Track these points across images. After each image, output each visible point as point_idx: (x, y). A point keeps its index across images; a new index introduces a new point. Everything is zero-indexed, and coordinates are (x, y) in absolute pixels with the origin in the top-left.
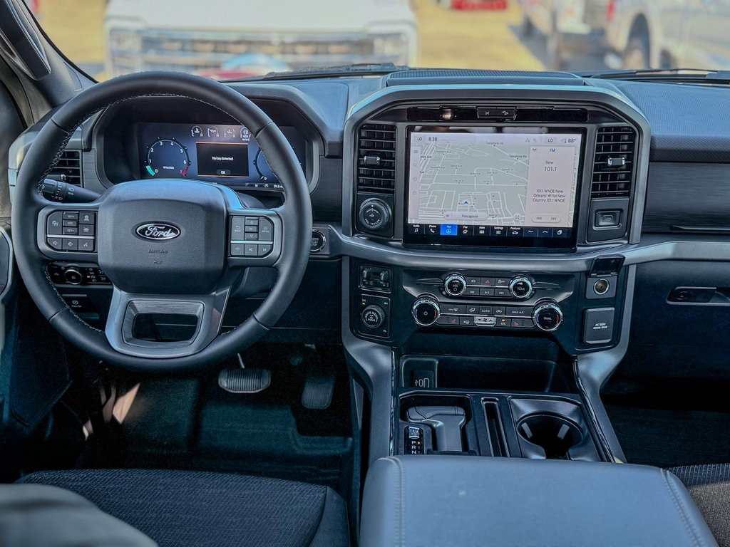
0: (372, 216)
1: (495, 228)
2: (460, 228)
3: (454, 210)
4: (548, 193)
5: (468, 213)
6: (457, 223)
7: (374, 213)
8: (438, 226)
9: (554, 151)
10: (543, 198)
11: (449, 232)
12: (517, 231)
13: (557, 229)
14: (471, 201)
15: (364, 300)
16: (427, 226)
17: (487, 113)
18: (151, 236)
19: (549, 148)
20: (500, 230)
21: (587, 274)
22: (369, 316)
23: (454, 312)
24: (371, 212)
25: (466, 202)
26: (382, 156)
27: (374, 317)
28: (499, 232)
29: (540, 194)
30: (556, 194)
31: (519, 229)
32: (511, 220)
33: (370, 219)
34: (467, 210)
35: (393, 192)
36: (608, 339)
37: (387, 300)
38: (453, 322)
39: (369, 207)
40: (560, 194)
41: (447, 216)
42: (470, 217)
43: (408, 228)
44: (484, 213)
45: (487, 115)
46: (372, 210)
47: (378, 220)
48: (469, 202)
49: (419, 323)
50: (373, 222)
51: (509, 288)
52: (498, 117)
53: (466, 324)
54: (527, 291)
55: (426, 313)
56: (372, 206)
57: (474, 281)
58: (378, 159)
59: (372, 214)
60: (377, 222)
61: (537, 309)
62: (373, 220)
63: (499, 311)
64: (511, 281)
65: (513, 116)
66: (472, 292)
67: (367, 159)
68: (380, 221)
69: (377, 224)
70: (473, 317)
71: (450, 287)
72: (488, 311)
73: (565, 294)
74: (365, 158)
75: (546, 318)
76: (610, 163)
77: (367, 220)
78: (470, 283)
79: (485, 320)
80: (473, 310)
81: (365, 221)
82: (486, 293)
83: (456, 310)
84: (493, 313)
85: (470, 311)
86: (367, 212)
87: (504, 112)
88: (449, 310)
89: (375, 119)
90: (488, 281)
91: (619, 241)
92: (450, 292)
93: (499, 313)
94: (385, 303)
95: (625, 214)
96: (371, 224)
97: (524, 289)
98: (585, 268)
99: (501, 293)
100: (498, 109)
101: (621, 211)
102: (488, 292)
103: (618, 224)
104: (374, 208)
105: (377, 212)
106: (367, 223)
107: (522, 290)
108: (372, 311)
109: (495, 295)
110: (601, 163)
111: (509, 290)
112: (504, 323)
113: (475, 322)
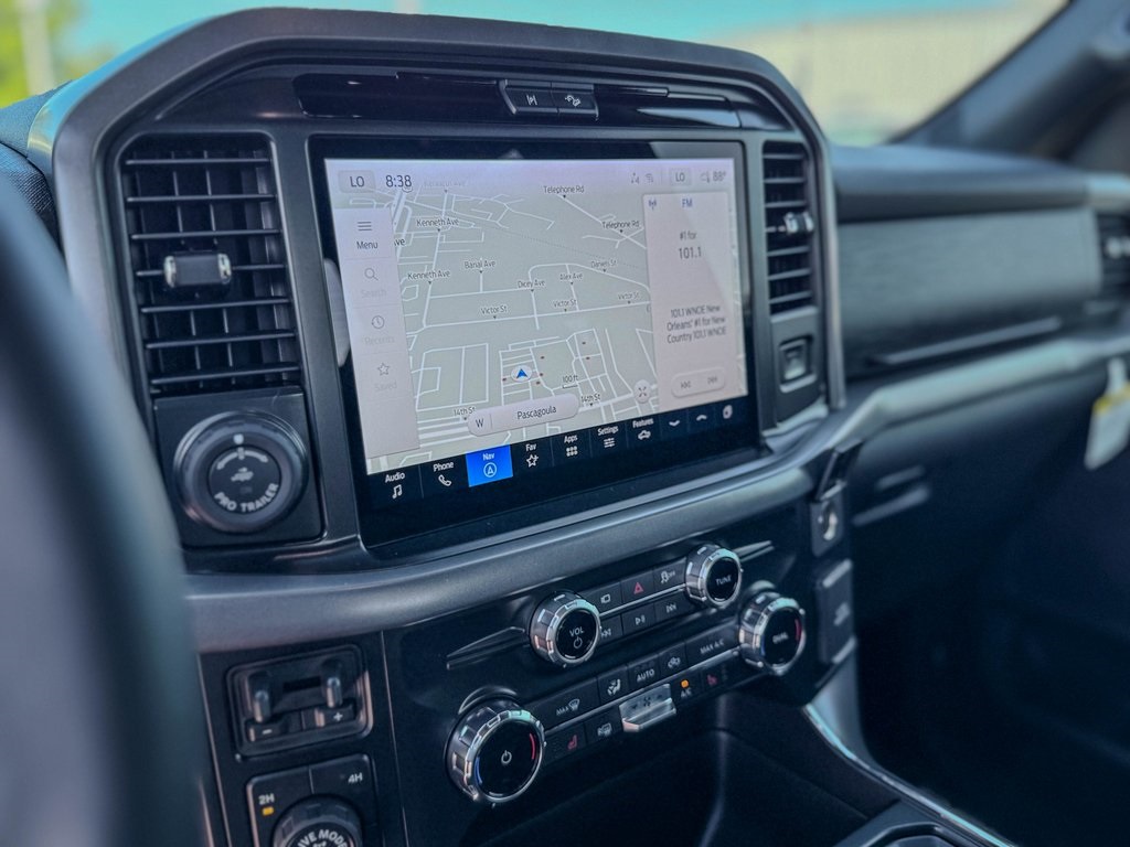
0: (244, 475)
1: (600, 432)
2: (518, 451)
3: (495, 402)
4: (694, 317)
5: (532, 404)
6: (509, 439)
7: (250, 463)
8: (460, 461)
9: (690, 203)
10: (687, 331)
11: (491, 474)
12: (647, 428)
13: (722, 404)
14: (531, 365)
15: (263, 800)
16: (427, 467)
17: (531, 100)
19: (684, 196)
20: (611, 435)
21: (812, 496)
23: (571, 715)
24: (234, 466)
25: (522, 374)
26: (240, 252)
28: (609, 443)
29: (679, 320)
30: (708, 315)
31: (650, 421)
32: (629, 402)
33: (237, 493)
34: (526, 396)
35: (299, 379)
37: (359, 767)
38: (572, 745)
39: (230, 446)
40: (718, 314)
41: (480, 423)
42: (539, 414)
43: (370, 489)
44: (569, 396)
45: (533, 105)
46: (241, 454)
47: (273, 487)
48: (528, 371)
49: (495, 798)
50: (253, 498)
51: (685, 588)
52: (562, 110)
53: (603, 736)
54: (735, 580)
55: (506, 758)
56: (239, 439)
57: (607, 599)
58: (224, 265)
59: (244, 469)
60: (268, 493)
61: (753, 621)
62: (249, 490)
63: (674, 662)
64: (691, 564)
65: (593, 108)
66: (608, 633)
67: (178, 267)
68: (278, 489)
69: (268, 504)
70: (616, 709)
71: (564, 641)
72: (651, 673)
73: (789, 562)
74: (169, 268)
75: (776, 639)
76: (791, 226)
77: (226, 495)
78: (601, 608)
79: (647, 703)
80: (615, 688)
81: (217, 501)
82: (638, 621)
83: (575, 707)
84: (662, 672)
85: (610, 692)
86: (221, 465)
87: (569, 98)
88: (559, 712)
89: (175, 116)
90: (638, 585)
91: (818, 410)
92: (569, 660)
93: (675, 666)
94: (353, 779)
95: (816, 346)
96: (244, 510)
97: (727, 579)
98: (808, 486)
99: (671, 608)
100: (554, 89)
101: (809, 338)
102: (643, 618)
103: (808, 372)
104: (246, 446)
105: (264, 459)
106: (225, 509)
107: (726, 584)
108: (316, 828)
109: (658, 619)
110: (772, 229)
111: (685, 593)
112: (689, 692)
113: (625, 720)
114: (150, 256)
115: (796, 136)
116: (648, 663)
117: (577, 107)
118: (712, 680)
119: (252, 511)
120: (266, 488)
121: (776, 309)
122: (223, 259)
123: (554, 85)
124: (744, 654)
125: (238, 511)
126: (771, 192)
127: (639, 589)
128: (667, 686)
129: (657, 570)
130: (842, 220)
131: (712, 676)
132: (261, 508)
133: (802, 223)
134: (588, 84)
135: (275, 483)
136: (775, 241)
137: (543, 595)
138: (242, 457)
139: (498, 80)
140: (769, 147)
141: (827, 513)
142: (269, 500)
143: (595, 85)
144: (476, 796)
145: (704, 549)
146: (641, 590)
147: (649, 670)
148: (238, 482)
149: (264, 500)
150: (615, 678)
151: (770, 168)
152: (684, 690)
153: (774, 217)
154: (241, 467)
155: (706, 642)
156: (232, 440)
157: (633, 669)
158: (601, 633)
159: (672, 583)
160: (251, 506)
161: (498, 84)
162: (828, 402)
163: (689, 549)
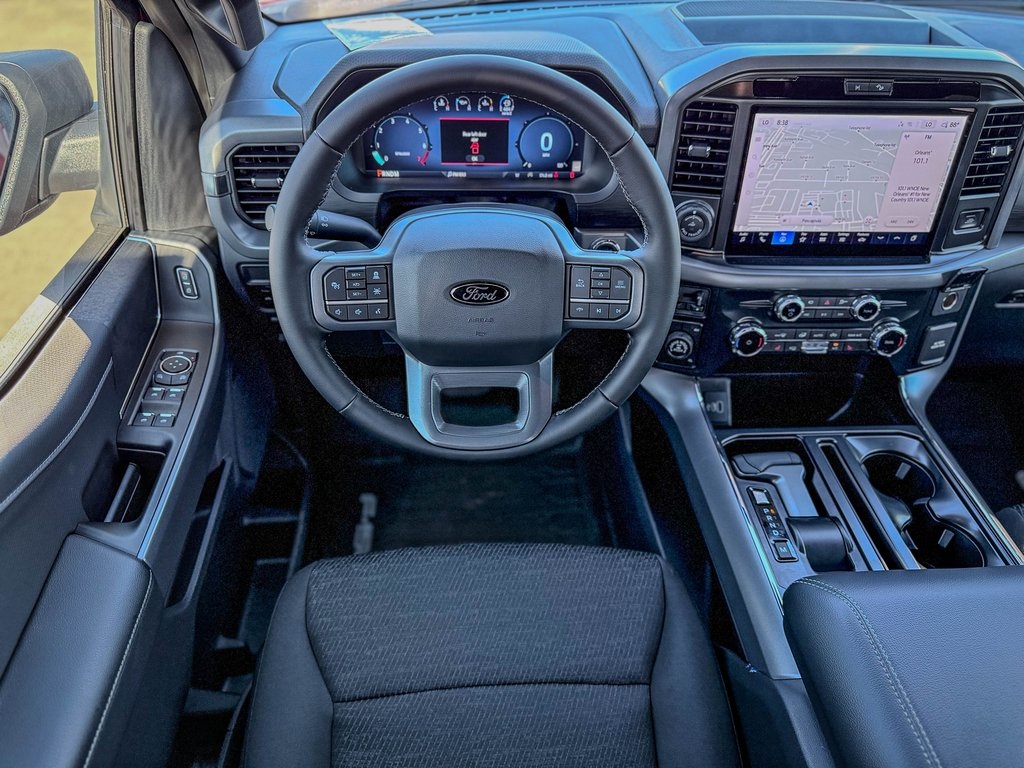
0: (693, 224)
1: (840, 235)
2: (798, 235)
3: (794, 213)
4: (911, 191)
5: (810, 217)
6: (795, 229)
7: (695, 220)
8: (771, 234)
9: (929, 137)
10: (905, 197)
11: (782, 241)
12: (865, 237)
13: (911, 234)
14: (816, 201)
16: (757, 234)
18: (470, 300)
19: (925, 134)
20: (844, 237)
21: (941, 288)
22: (675, 346)
23: (781, 338)
24: (690, 221)
25: (810, 204)
26: (714, 144)
27: (682, 348)
28: (842, 240)
29: (902, 192)
30: (921, 192)
31: (867, 235)
32: (860, 225)
33: (688, 229)
34: (809, 213)
35: (721, 192)
36: (940, 357)
37: (699, 327)
38: (778, 348)
39: (691, 214)
40: (926, 192)
41: (785, 221)
42: (812, 221)
43: (733, 237)
44: (830, 217)
45: (858, 90)
46: (694, 217)
47: (700, 230)
48: (814, 203)
49: (739, 353)
50: (692, 232)
52: (871, 93)
53: (791, 350)
54: (873, 313)
55: (749, 342)
56: (694, 212)
57: (810, 302)
58: (708, 149)
60: (698, 232)
61: (879, 331)
62: (692, 229)
63: (834, 335)
64: (855, 301)
65: (890, 92)
66: (807, 315)
67: (693, 149)
68: (702, 231)
69: (697, 235)
70: (801, 342)
71: (785, 312)
72: (821, 335)
73: (912, 314)
74: (691, 148)
75: (887, 342)
76: (995, 152)
77: (685, 229)
78: (807, 305)
79: (816, 345)
80: (804, 335)
81: (682, 230)
82: (823, 314)
83: (783, 336)
84: (826, 337)
85: (800, 336)
86: (686, 219)
87: (879, 86)
88: (775, 335)
89: (709, 95)
90: (828, 301)
91: (977, 246)
92: (784, 318)
93: (834, 337)
94: (696, 330)
95: (989, 216)
96: (689, 235)
97: (871, 311)
98: (941, 283)
99: (841, 314)
101: (987, 210)
102: (826, 314)
103: (979, 226)
104: (696, 214)
105: (700, 220)
106: (684, 233)
107: (869, 313)
108: (680, 340)
109: (833, 317)
110: (981, 152)
111: (849, 310)
112: (836, 348)
113: (803, 348)
114: (684, 142)
115: (1022, 103)
116: (822, 331)
117: (881, 92)
118: (849, 348)
119: (691, 236)
120: (698, 230)
121: (965, 193)
122: (708, 147)
124: (869, 343)
127: (827, 303)
128: (827, 343)
129: (840, 298)
131: (852, 346)
132: (694, 236)
137: (786, 293)
140: (996, 110)
141: (951, 298)
144: (734, 351)
145: (866, 296)
146: (829, 304)
148: (690, 226)
150: (804, 332)
154: (692, 221)
155: (853, 332)
156: (692, 212)
157: (814, 331)
158: (803, 314)
159: (845, 305)
162: (986, 243)
163: (859, 294)
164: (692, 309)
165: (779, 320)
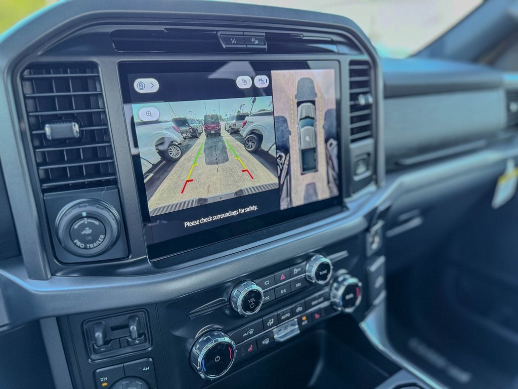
0: (88, 231)
7: (90, 225)
15: (102, 379)
17: (233, 41)
21: (367, 230)
23: (250, 336)
24: (83, 227)
26: (86, 120)
33: (83, 239)
35: (115, 182)
37: (147, 364)
38: (250, 349)
39: (79, 217)
45: (234, 44)
46: (86, 221)
47: (102, 236)
49: (210, 377)
50: (92, 242)
51: (305, 276)
52: (249, 46)
53: (265, 344)
54: (328, 272)
55: (217, 359)
56: (84, 214)
57: (267, 283)
58: (76, 128)
59: (88, 228)
60: (99, 239)
61: (337, 289)
62: (90, 238)
63: (299, 309)
64: (308, 265)
65: (265, 45)
66: (268, 298)
67: (52, 129)
68: (105, 237)
69: (100, 244)
70: (271, 332)
71: (246, 305)
72: (288, 315)
73: (355, 260)
74: (48, 129)
75: (348, 297)
76: (362, 101)
77: (79, 241)
78: (263, 287)
79: (286, 328)
80: (271, 322)
81: (75, 244)
82: (282, 292)
83: (251, 332)
84: (293, 313)
85: (268, 325)
86: (76, 226)
87: (253, 40)
88: (243, 336)
89: (47, 53)
90: (283, 275)
91: (372, 188)
92: (248, 313)
93: (300, 311)
94: (145, 369)
95: (372, 158)
96: (88, 247)
97: (325, 272)
98: (364, 225)
99: (298, 285)
100: (245, 35)
101: (369, 154)
102: (285, 290)
103: (368, 169)
104: (87, 217)
105: (97, 223)
106: (79, 247)
107: (324, 274)
109: (292, 290)
110: (352, 103)
111: (305, 278)
112: (306, 322)
113: (276, 336)
114: (39, 124)
115: (365, 57)
116: (287, 311)
117: (256, 45)
118: (317, 316)
119: (92, 248)
120: (99, 237)
121: (353, 141)
122: (75, 125)
123: (245, 33)
124: (333, 304)
125: (86, 248)
126: (353, 85)
127: (283, 277)
128: (296, 320)
129: (291, 268)
130: (387, 97)
131: (318, 314)
132: (96, 246)
133: (367, 100)
134: (262, 33)
135: (103, 235)
136: (354, 108)
137: (238, 282)
138: (86, 223)
139: (217, 31)
140: (352, 63)
141: (374, 237)
142: (100, 243)
143: (266, 33)
144: (202, 375)
145: (314, 257)
146: (284, 278)
147: (287, 313)
148: (85, 234)
149: (98, 242)
150: (271, 318)
151: (352, 73)
152: (304, 321)
153: (354, 97)
154: (86, 227)
155: (315, 299)
156: (81, 214)
157: (280, 314)
158: (265, 299)
159: (299, 273)
160: (92, 246)
161: (217, 33)
162: (377, 182)
163: (307, 258)
164: (129, 344)
165: (243, 316)
